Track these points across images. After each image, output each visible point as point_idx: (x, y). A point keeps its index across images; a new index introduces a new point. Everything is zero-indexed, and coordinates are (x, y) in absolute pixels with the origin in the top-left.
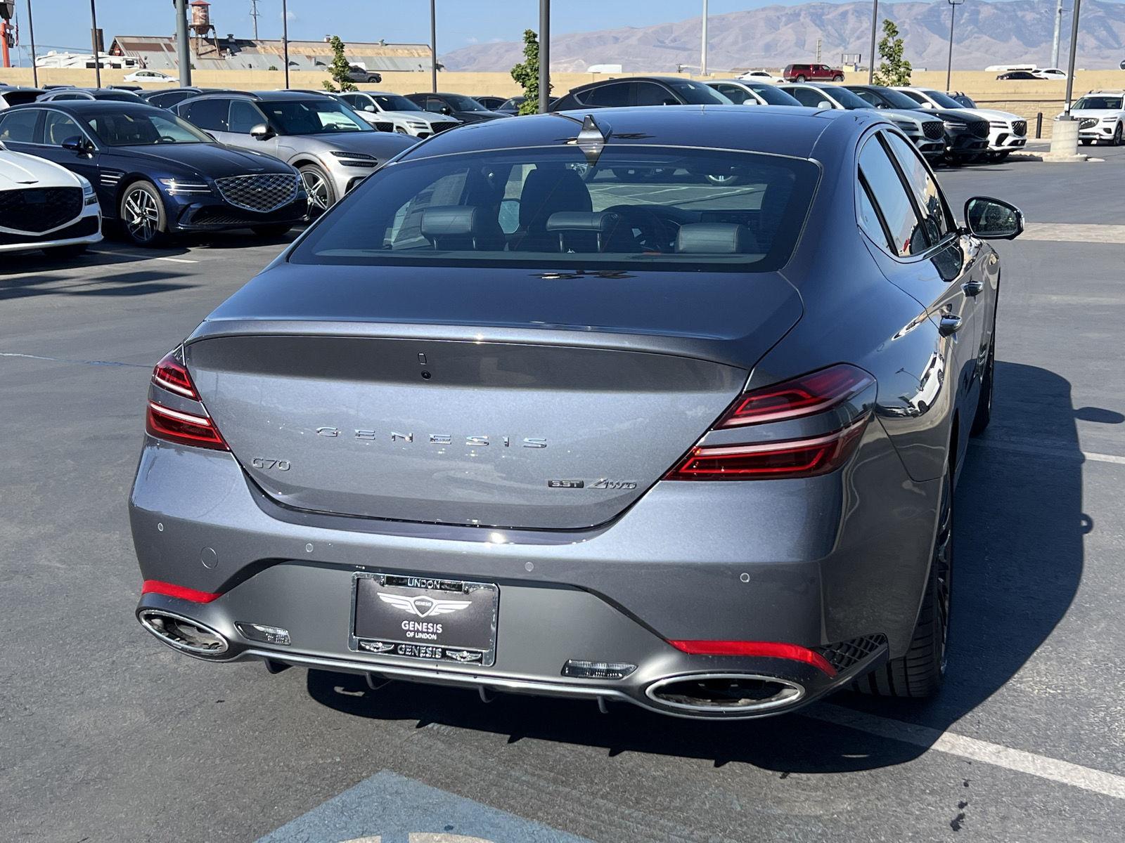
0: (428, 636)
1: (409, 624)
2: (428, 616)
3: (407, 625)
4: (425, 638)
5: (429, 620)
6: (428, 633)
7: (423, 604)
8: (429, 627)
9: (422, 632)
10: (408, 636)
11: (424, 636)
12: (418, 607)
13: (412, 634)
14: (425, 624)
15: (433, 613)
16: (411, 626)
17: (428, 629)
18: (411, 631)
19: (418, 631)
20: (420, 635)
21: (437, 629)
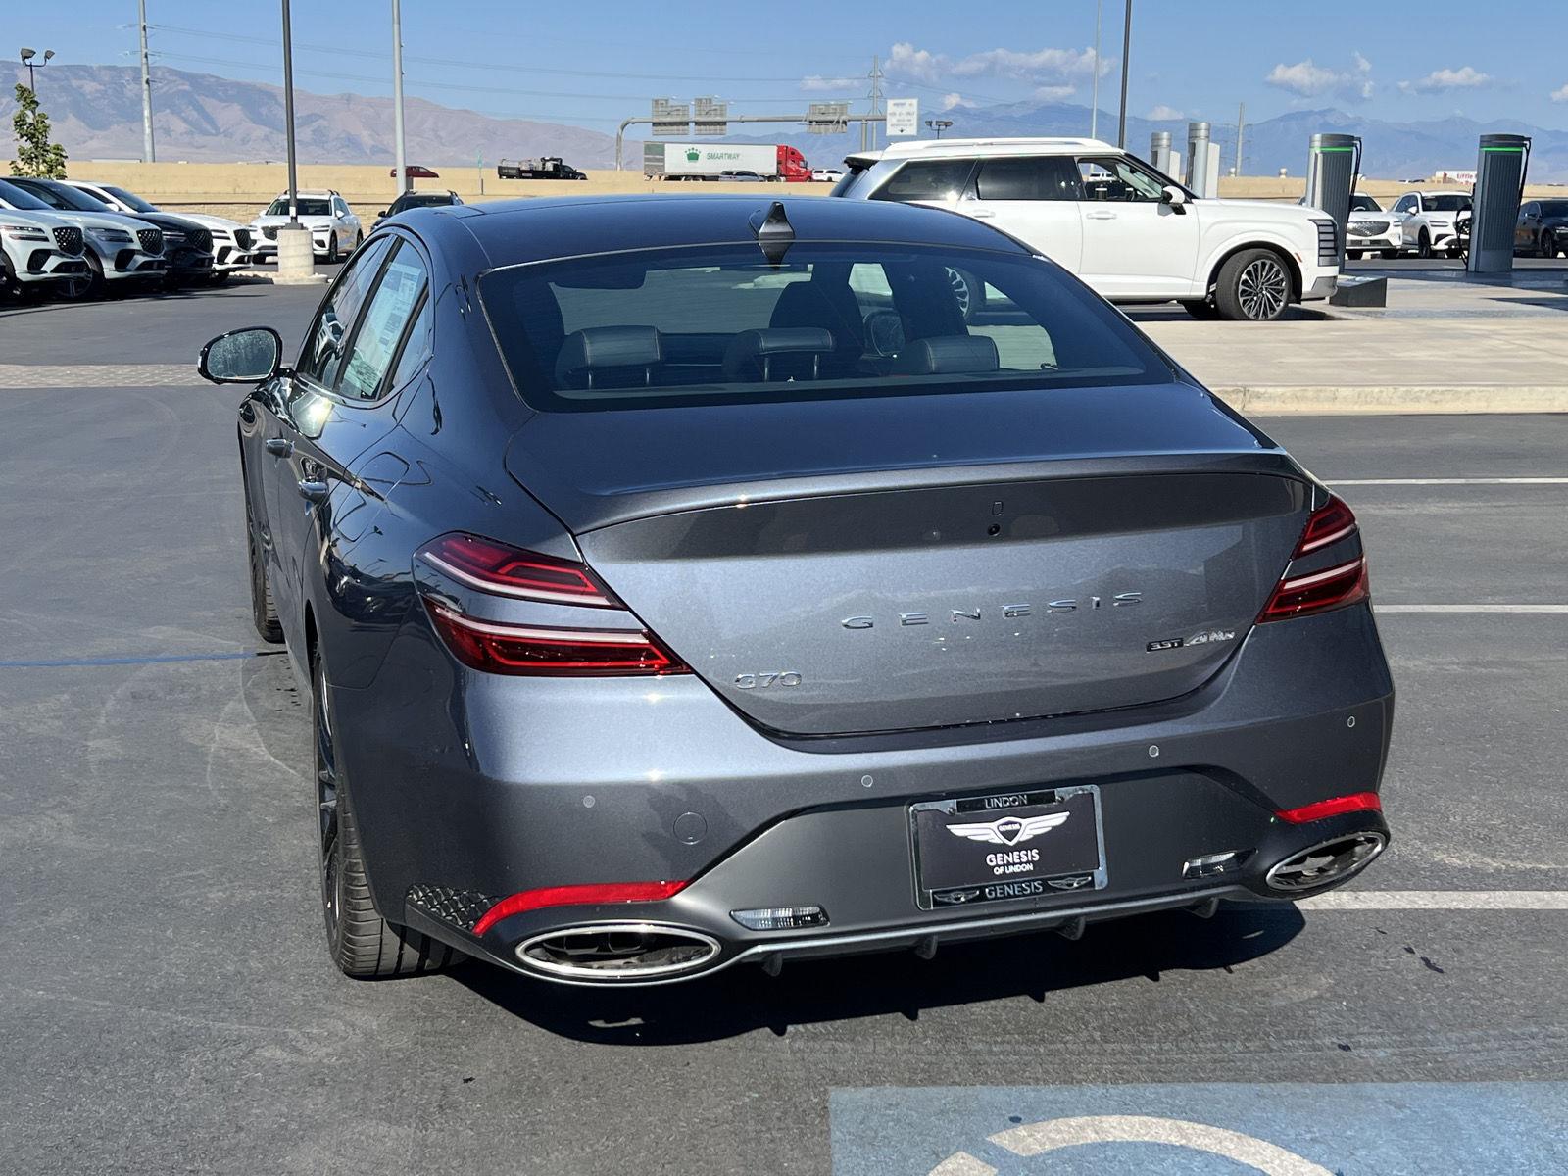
0: (1021, 867)
1: (996, 858)
2: (1019, 843)
3: (993, 860)
4: (1019, 871)
5: (1021, 846)
6: (1021, 864)
7: (1009, 828)
8: (1022, 856)
9: (1014, 864)
10: (997, 873)
11: (1016, 869)
12: (1003, 833)
13: (1001, 870)
14: (1015, 853)
15: (1022, 837)
16: (999, 859)
17: (1020, 858)
18: (999, 866)
19: (1009, 864)
20: (1012, 869)
21: (1032, 856)
